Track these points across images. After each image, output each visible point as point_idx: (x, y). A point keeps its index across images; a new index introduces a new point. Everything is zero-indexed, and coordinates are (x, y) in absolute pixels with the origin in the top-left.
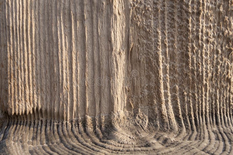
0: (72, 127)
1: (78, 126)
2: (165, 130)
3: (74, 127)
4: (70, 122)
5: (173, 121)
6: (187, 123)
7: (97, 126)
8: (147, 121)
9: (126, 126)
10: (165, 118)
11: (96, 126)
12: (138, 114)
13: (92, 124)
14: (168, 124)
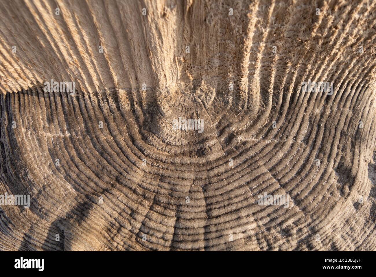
0: (99, 102)
1: (108, 102)
2: (238, 109)
3: (102, 103)
4: (94, 95)
5: (254, 97)
6: (278, 98)
7: (135, 103)
8: (214, 94)
9: (180, 104)
10: (242, 93)
11: (133, 101)
12: (200, 87)
13: (128, 99)
14: (246, 101)
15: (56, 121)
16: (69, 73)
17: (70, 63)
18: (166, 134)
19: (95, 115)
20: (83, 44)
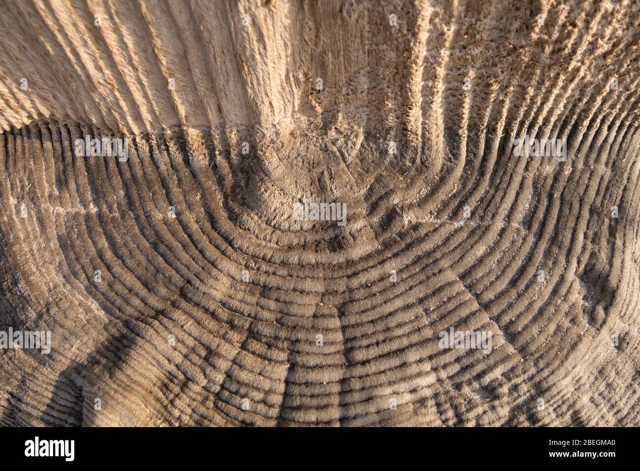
0: (151, 151)
1: (168, 150)
2: (405, 165)
3: (157, 152)
4: (142, 138)
5: (434, 143)
6: (477, 146)
7: (217, 153)
8: (361, 138)
9: (299, 155)
10: (411, 137)
11: (214, 150)
12: (335, 124)
13: (204, 146)
14: (419, 150)
15: (72, 185)
16: (97, 100)
17: (99, 83)
18: (273, 209)
19: (145, 174)
20: (123, 49)
